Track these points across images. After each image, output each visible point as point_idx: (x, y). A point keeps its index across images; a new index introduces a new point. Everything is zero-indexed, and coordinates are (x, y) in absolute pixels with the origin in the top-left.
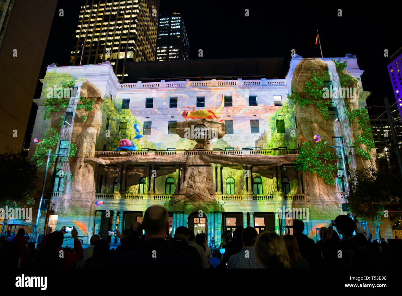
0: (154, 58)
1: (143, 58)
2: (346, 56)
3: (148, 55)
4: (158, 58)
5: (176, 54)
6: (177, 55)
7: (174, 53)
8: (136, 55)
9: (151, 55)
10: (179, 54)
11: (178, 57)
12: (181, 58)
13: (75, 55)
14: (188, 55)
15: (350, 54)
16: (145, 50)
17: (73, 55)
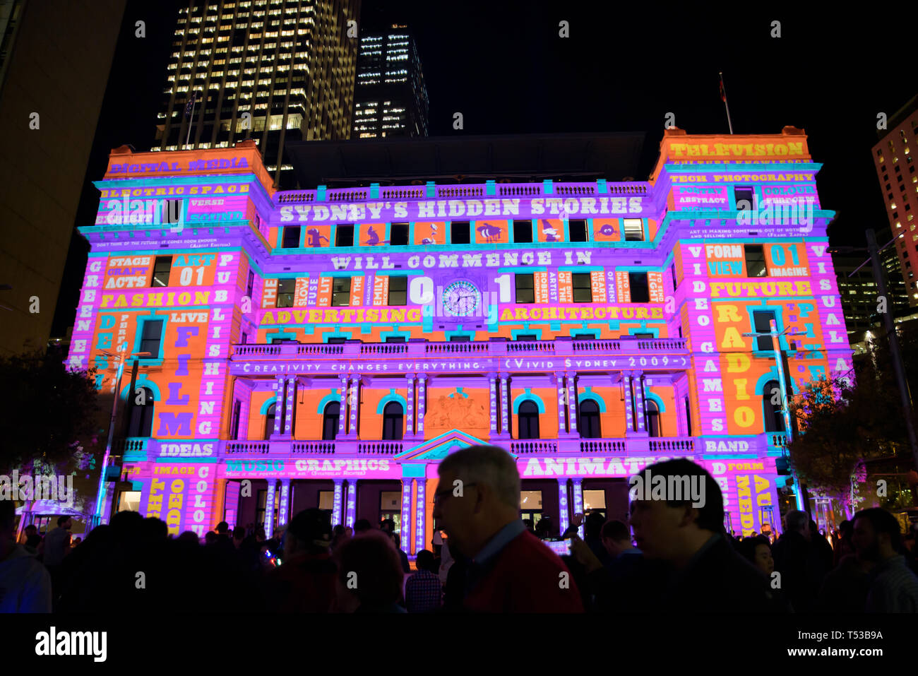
0: (349, 128)
1: (324, 128)
2: (783, 131)
3: (334, 123)
4: (356, 129)
5: (398, 118)
6: (400, 123)
7: (394, 115)
8: (309, 122)
9: (343, 122)
10: (405, 119)
11: (402, 126)
12: (410, 127)
13: (168, 122)
14: (425, 121)
15: (793, 127)
16: (329, 110)
17: (162, 121)
